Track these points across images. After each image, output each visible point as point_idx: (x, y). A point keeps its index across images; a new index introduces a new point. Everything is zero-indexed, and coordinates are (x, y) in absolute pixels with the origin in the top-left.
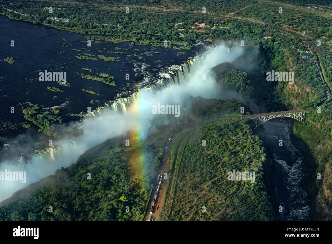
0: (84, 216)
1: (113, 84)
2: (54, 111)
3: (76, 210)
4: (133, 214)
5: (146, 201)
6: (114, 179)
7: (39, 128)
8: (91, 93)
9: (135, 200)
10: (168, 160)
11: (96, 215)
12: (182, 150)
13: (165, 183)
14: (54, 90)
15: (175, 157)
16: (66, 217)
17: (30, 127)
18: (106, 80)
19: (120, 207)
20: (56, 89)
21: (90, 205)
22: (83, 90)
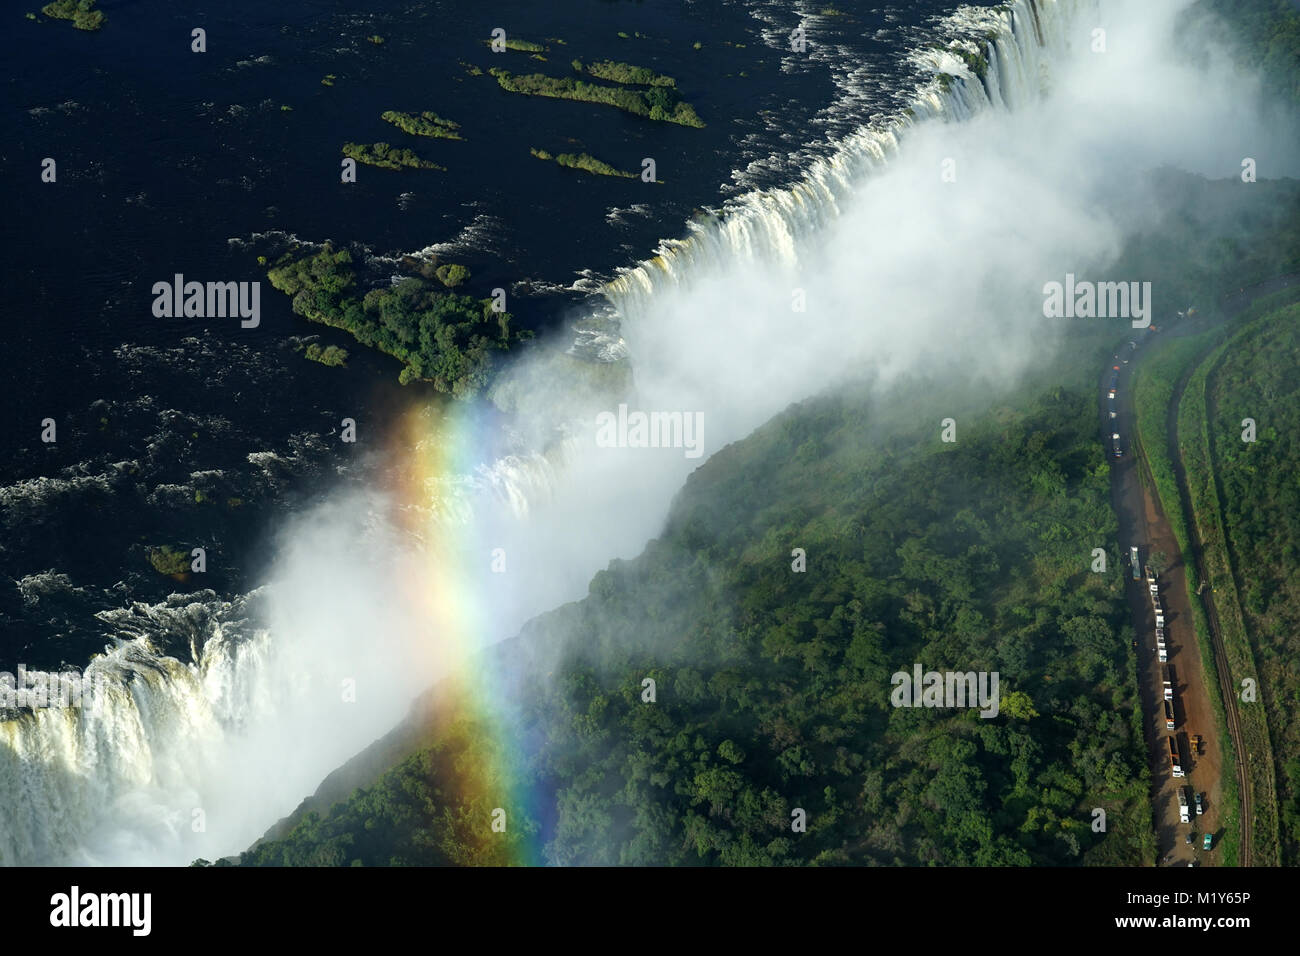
0: (838, 803)
1: (686, 117)
2: (439, 273)
3: (794, 771)
4: (1089, 782)
5: (1126, 713)
6: (917, 607)
7: (401, 365)
8: (590, 168)
9: (1074, 713)
10: (1148, 499)
11: (898, 792)
12: (1199, 448)
13: (1180, 617)
14: (387, 163)
15: (1178, 486)
16: (764, 807)
17: (345, 361)
18: (642, 97)
19: (1014, 748)
20: (392, 155)
21: (850, 744)
22: (543, 155)
